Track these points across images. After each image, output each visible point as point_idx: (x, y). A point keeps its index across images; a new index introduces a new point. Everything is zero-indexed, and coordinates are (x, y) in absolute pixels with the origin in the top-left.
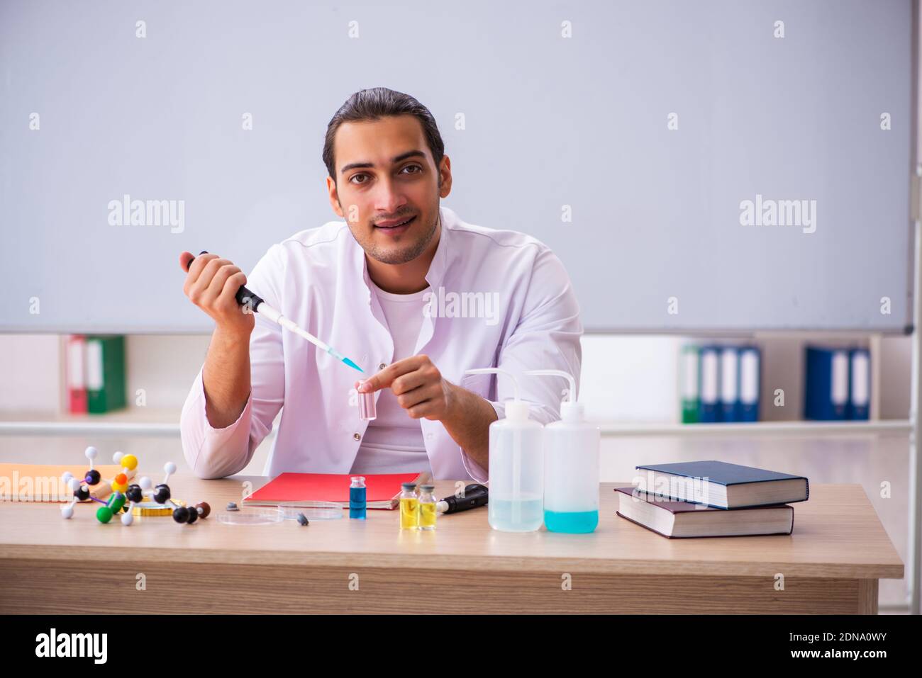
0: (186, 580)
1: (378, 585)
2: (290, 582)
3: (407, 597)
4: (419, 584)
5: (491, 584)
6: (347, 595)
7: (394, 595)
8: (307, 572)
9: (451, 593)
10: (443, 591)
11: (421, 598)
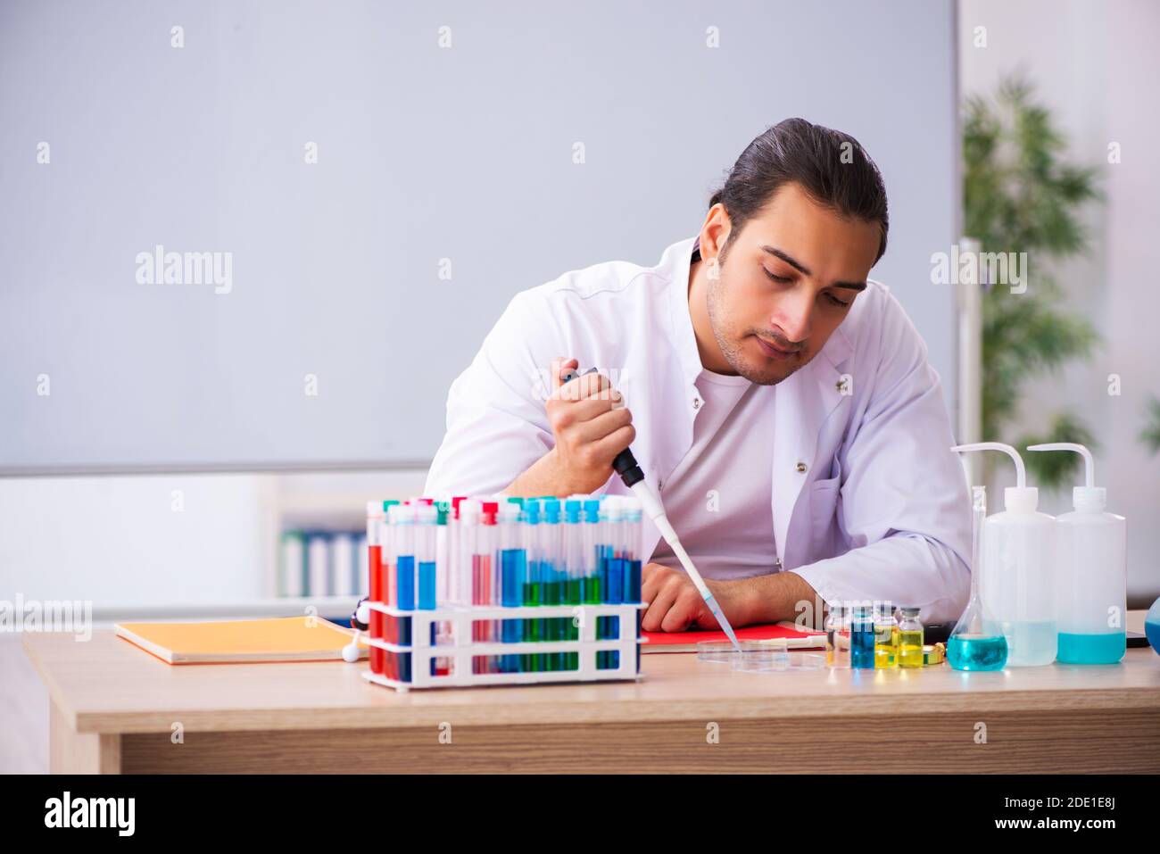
0: (606, 753)
1: (869, 746)
2: (750, 749)
3: (910, 762)
4: (924, 742)
5: (1019, 737)
6: (828, 763)
7: (893, 760)
8: (775, 734)
9: (967, 752)
10: (956, 750)
11: (927, 762)
